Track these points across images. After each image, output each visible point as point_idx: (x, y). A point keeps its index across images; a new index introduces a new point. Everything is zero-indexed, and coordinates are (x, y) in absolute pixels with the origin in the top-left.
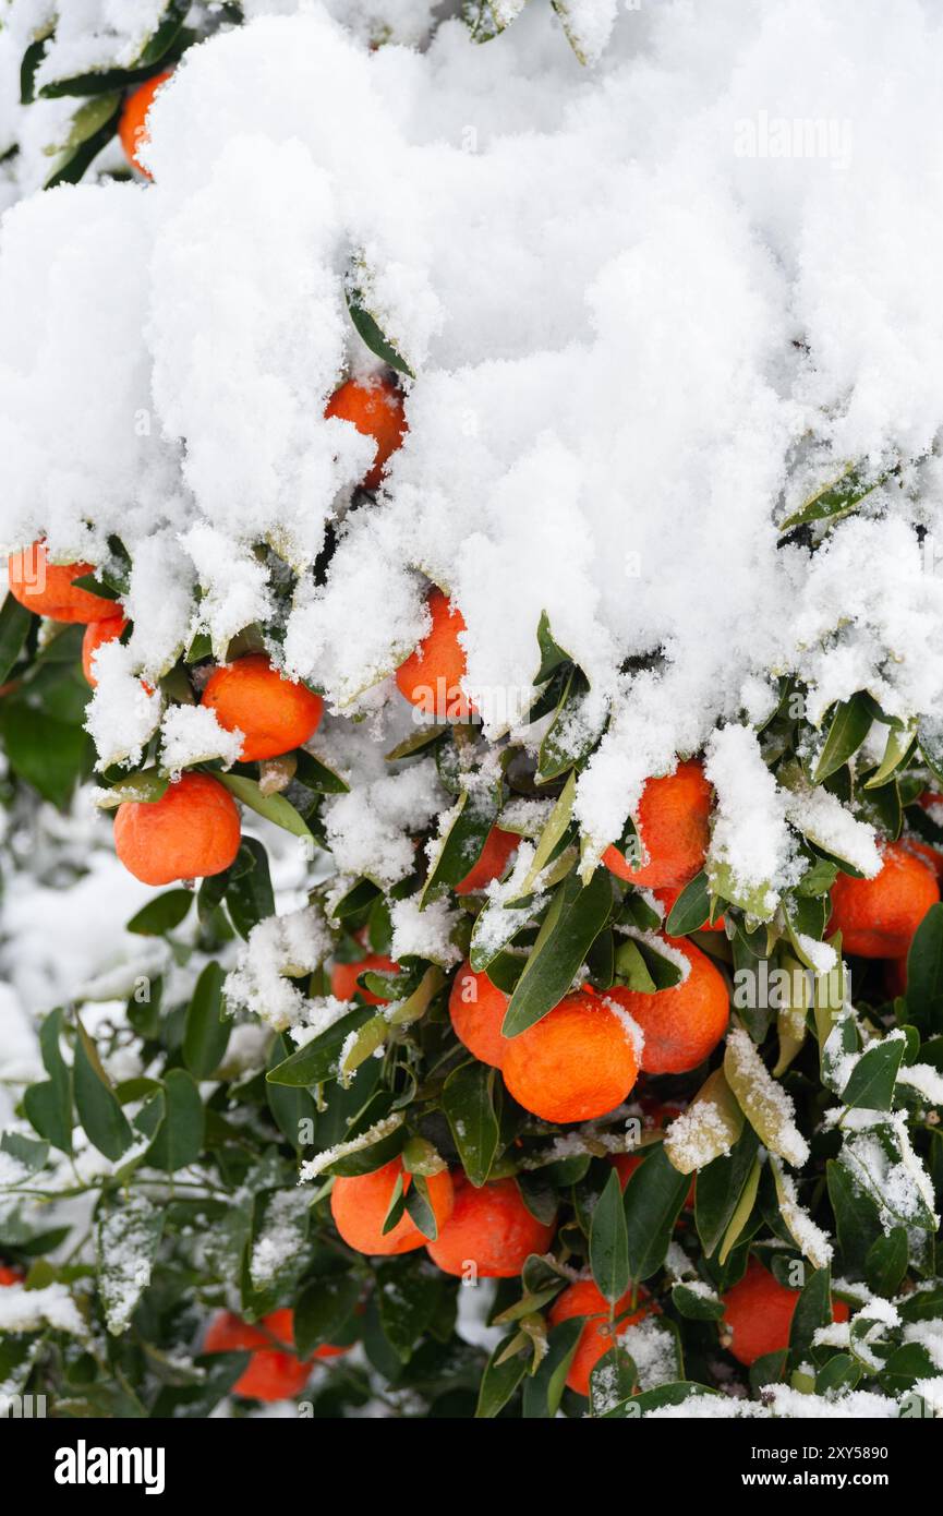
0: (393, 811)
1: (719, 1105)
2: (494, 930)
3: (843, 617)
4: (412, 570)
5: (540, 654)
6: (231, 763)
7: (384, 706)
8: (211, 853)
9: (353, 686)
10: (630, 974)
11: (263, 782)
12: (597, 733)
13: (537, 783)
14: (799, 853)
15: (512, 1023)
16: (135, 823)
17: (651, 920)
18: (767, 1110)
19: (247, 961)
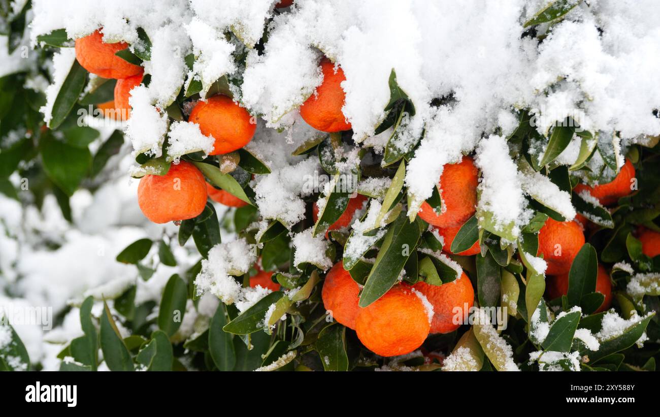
0: (293, 185)
1: (471, 349)
2: (356, 248)
3: (560, 76)
4: (312, 47)
5: (390, 93)
6: (207, 154)
7: (293, 124)
8: (192, 205)
9: (281, 111)
10: (427, 275)
11: (222, 167)
12: (417, 139)
13: (383, 166)
14: (528, 207)
15: (364, 299)
16: (151, 187)
17: (437, 246)
18: (498, 352)
19: (208, 267)
